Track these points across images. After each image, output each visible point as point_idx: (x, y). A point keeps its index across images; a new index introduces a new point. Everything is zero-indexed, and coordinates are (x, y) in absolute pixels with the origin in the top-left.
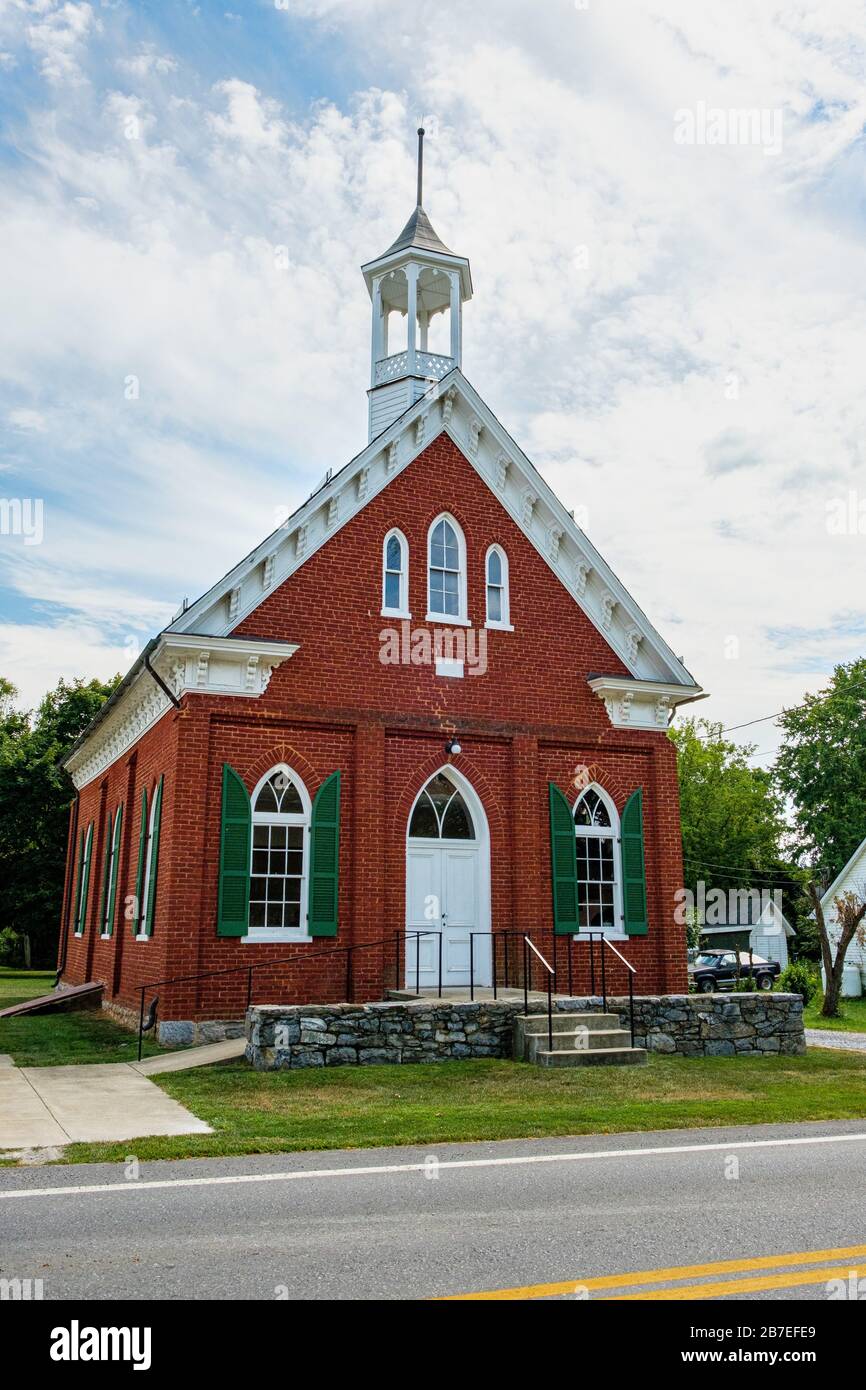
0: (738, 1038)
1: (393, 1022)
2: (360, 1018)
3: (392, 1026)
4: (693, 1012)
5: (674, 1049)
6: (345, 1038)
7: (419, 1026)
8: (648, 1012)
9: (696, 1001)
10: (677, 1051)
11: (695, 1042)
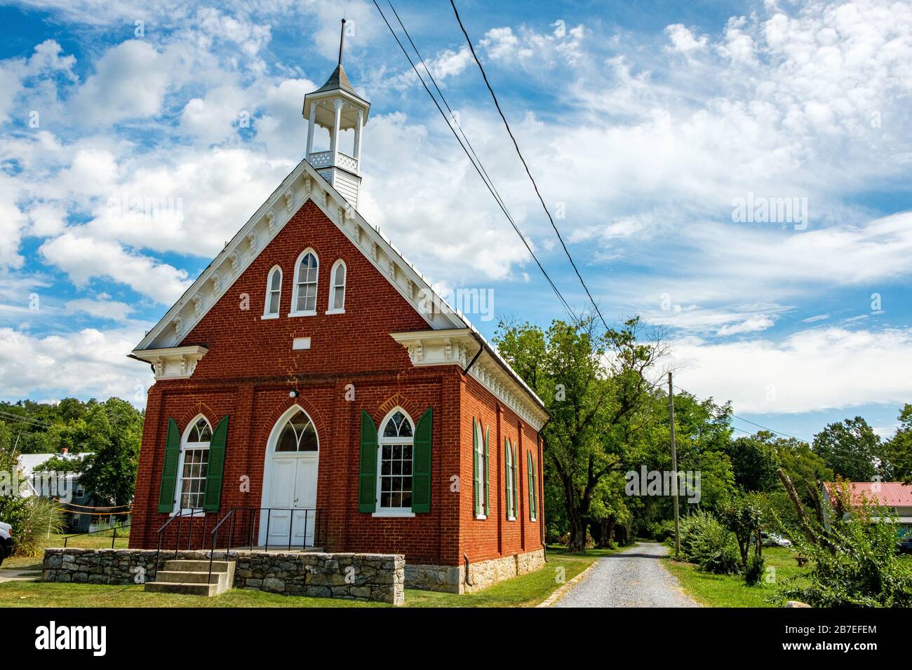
0: (335, 586)
1: (108, 560)
2: (93, 557)
3: (107, 562)
4: (302, 565)
5: (284, 589)
6: (82, 568)
7: (122, 563)
8: (266, 563)
9: (305, 556)
10: (285, 591)
11: (299, 586)
